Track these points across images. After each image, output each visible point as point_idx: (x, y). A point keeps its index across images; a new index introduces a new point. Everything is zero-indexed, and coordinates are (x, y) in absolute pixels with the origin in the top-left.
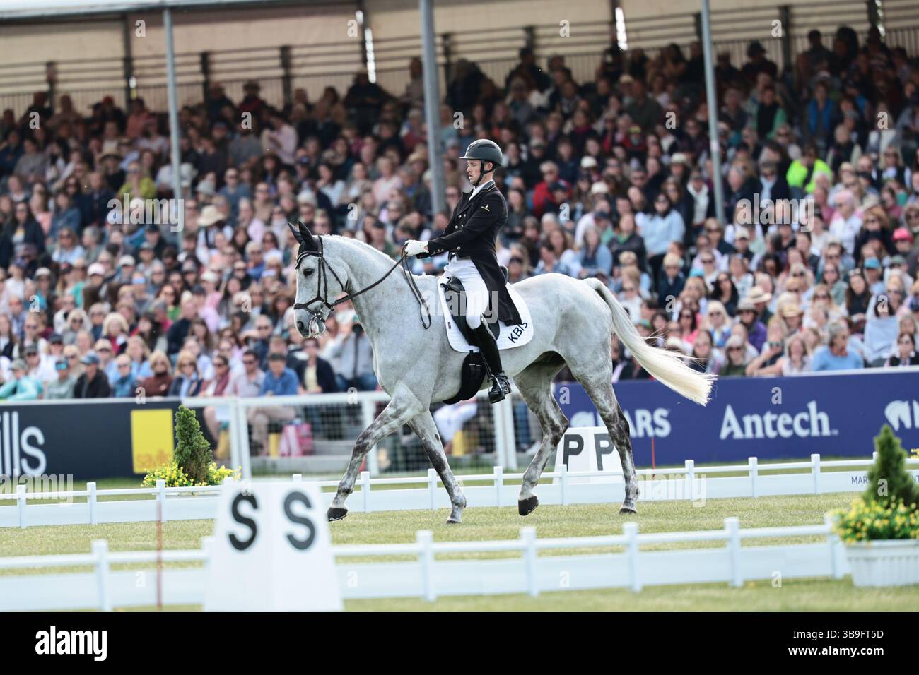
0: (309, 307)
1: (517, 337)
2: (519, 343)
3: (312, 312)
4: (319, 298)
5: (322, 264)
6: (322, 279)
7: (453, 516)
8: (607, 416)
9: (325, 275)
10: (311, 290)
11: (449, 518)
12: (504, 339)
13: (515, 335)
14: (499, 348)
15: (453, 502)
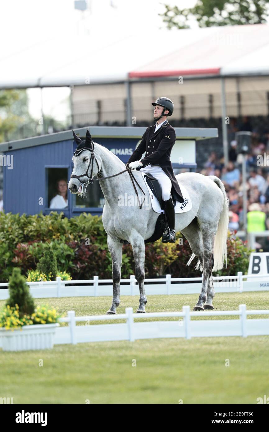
0: (81, 178)
1: (184, 207)
2: (185, 210)
3: (81, 182)
4: (86, 175)
5: (92, 157)
6: (91, 165)
7: (112, 309)
8: (208, 253)
9: (93, 163)
10: (83, 170)
11: (109, 311)
12: (178, 208)
13: (183, 206)
14: (175, 213)
15: (114, 302)
